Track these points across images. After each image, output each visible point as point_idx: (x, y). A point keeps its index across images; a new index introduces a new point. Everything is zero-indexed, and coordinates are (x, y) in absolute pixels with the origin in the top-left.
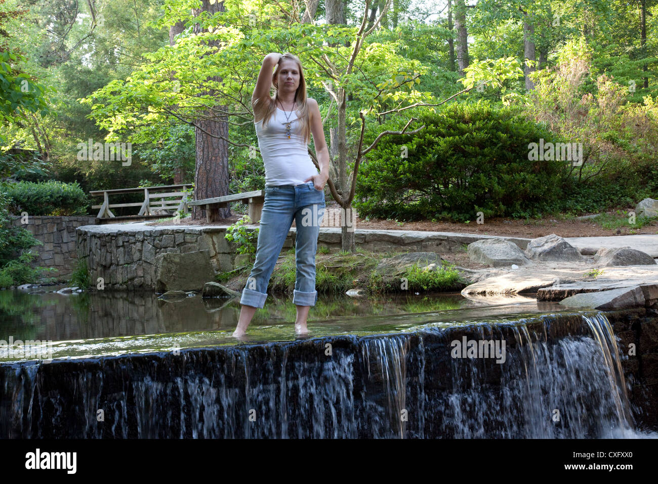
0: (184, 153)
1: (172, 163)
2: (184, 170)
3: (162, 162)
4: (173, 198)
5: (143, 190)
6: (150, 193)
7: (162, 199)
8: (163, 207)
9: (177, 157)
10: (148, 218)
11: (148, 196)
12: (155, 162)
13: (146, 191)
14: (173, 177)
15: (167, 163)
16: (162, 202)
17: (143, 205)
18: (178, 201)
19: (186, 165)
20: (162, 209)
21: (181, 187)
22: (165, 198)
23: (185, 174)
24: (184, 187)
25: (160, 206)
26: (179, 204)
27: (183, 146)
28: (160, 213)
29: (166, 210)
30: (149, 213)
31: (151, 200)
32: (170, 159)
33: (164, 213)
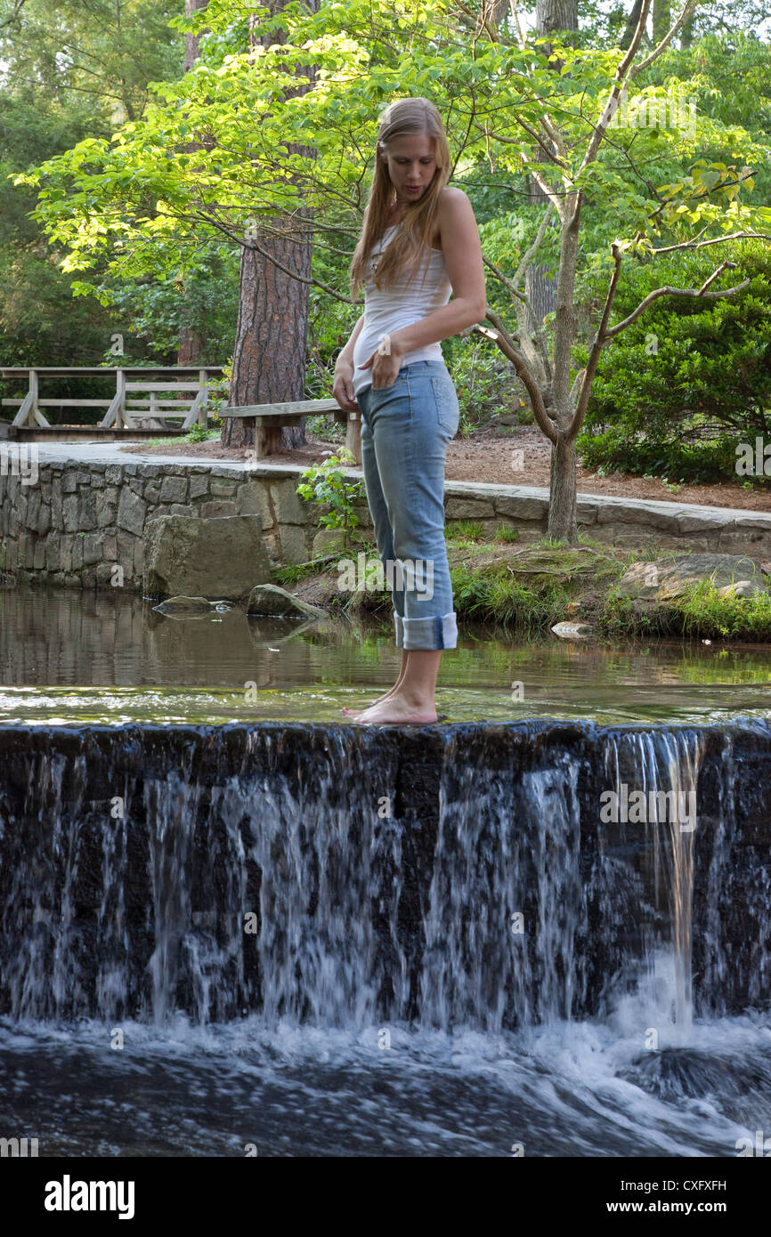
0: (205, 298)
1: (177, 317)
2: (200, 335)
3: (156, 315)
4: (174, 395)
5: (114, 373)
6: (129, 380)
7: (152, 396)
8: (153, 413)
9: (188, 306)
10: (121, 434)
11: (122, 386)
12: (139, 314)
13: (120, 376)
14: (177, 349)
15: (167, 318)
16: (152, 402)
17: (112, 405)
18: (188, 403)
19: (206, 324)
20: (150, 416)
21: (196, 373)
22: (158, 394)
23: (204, 343)
24: (202, 374)
25: (148, 409)
26: (188, 409)
27: (204, 282)
28: (145, 426)
29: (158, 420)
30: (123, 423)
31: (129, 395)
32: (174, 309)
33: (155, 426)
